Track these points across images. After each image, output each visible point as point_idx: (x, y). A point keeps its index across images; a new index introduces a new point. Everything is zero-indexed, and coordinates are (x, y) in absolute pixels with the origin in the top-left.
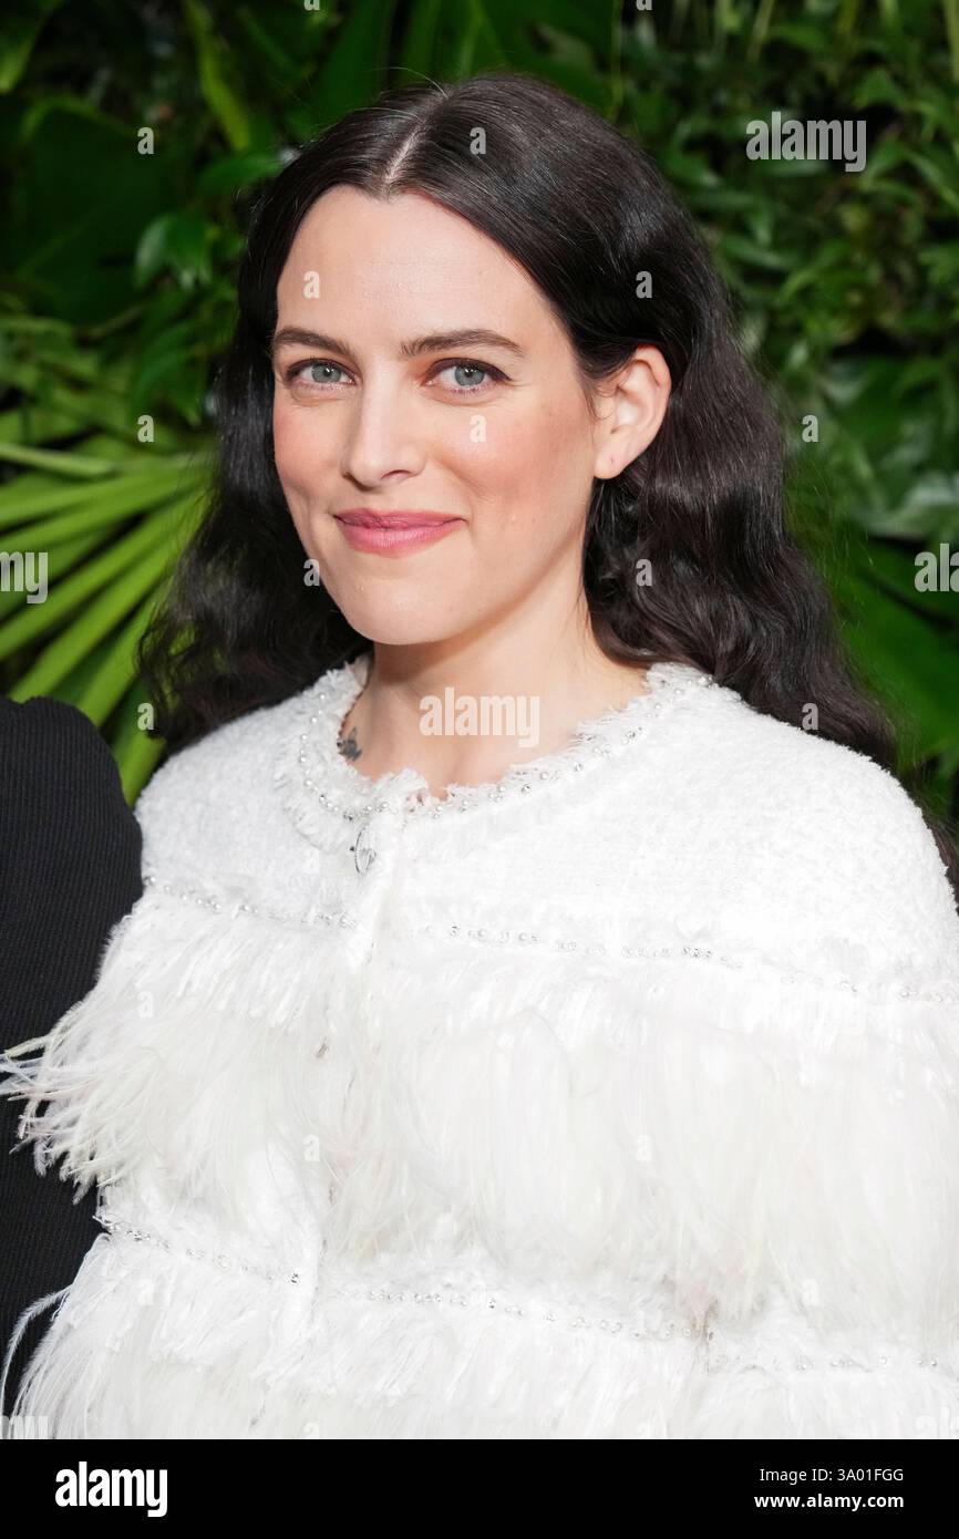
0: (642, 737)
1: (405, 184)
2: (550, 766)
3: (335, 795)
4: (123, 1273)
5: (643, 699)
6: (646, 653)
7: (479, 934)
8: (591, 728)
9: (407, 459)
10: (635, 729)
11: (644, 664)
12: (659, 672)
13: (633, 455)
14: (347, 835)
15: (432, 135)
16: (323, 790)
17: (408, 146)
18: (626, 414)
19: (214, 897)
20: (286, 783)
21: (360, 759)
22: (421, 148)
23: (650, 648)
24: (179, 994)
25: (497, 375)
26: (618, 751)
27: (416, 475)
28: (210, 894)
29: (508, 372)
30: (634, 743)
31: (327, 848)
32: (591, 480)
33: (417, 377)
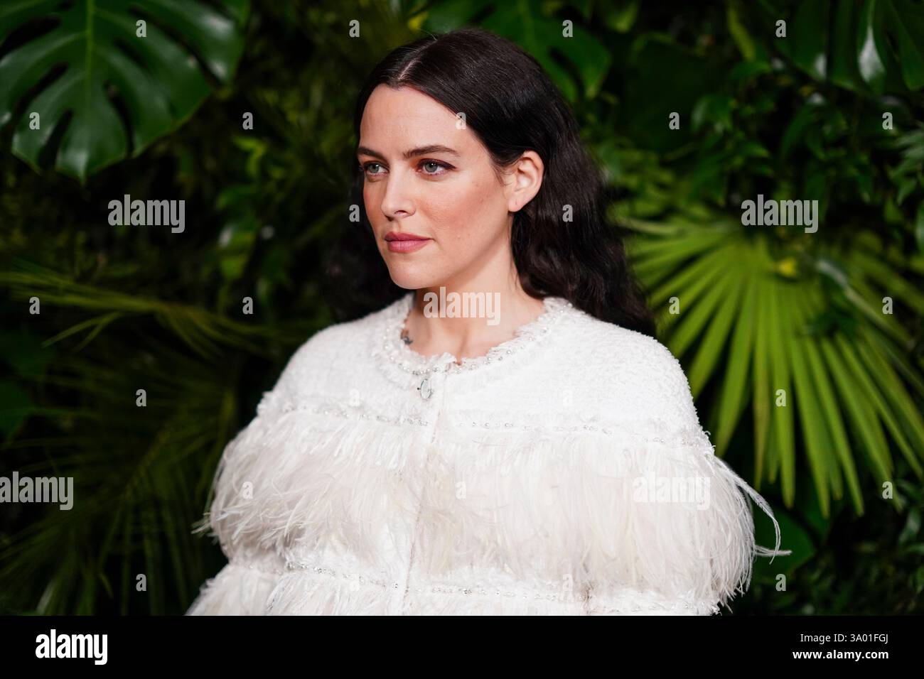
0: (549, 332)
1: (405, 82)
2: (510, 346)
3: (406, 364)
4: (316, 588)
5: (546, 315)
6: (542, 292)
7: (486, 425)
8: (525, 328)
9: (407, 206)
10: (545, 329)
11: (540, 297)
12: (549, 302)
13: (526, 201)
14: (416, 382)
15: (423, 59)
16: (400, 362)
17: (410, 64)
18: (524, 182)
19: (345, 411)
20: (378, 357)
21: (411, 344)
22: (417, 65)
23: (545, 290)
24: (335, 455)
25: (448, 167)
26: (539, 338)
27: (413, 214)
28: (343, 410)
29: (453, 164)
30: (546, 335)
31: (405, 388)
32: (507, 212)
33: (414, 167)
